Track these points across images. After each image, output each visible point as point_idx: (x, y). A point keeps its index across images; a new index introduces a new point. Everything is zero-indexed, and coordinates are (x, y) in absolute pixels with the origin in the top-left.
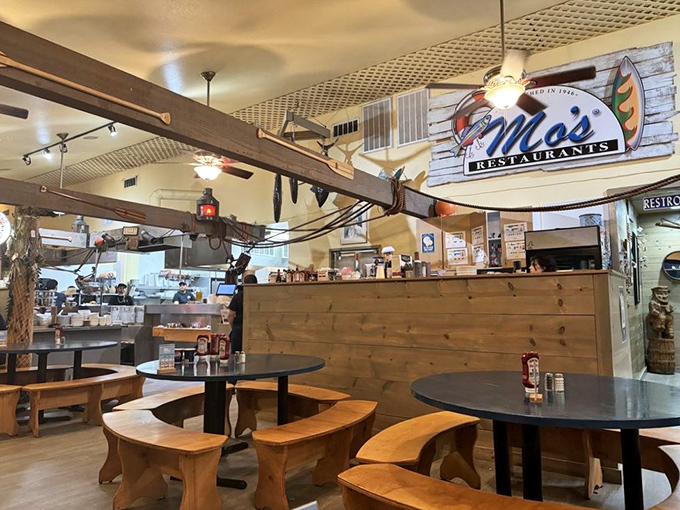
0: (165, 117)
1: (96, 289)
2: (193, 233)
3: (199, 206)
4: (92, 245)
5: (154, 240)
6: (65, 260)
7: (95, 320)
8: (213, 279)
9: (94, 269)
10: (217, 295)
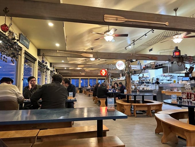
0: (167, 24)
1: (144, 80)
2: (172, 62)
3: (174, 53)
4: (142, 68)
5: (160, 65)
6: (135, 73)
7: (146, 88)
8: (178, 76)
9: (143, 75)
10: (182, 81)
